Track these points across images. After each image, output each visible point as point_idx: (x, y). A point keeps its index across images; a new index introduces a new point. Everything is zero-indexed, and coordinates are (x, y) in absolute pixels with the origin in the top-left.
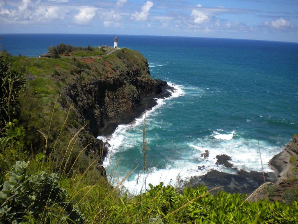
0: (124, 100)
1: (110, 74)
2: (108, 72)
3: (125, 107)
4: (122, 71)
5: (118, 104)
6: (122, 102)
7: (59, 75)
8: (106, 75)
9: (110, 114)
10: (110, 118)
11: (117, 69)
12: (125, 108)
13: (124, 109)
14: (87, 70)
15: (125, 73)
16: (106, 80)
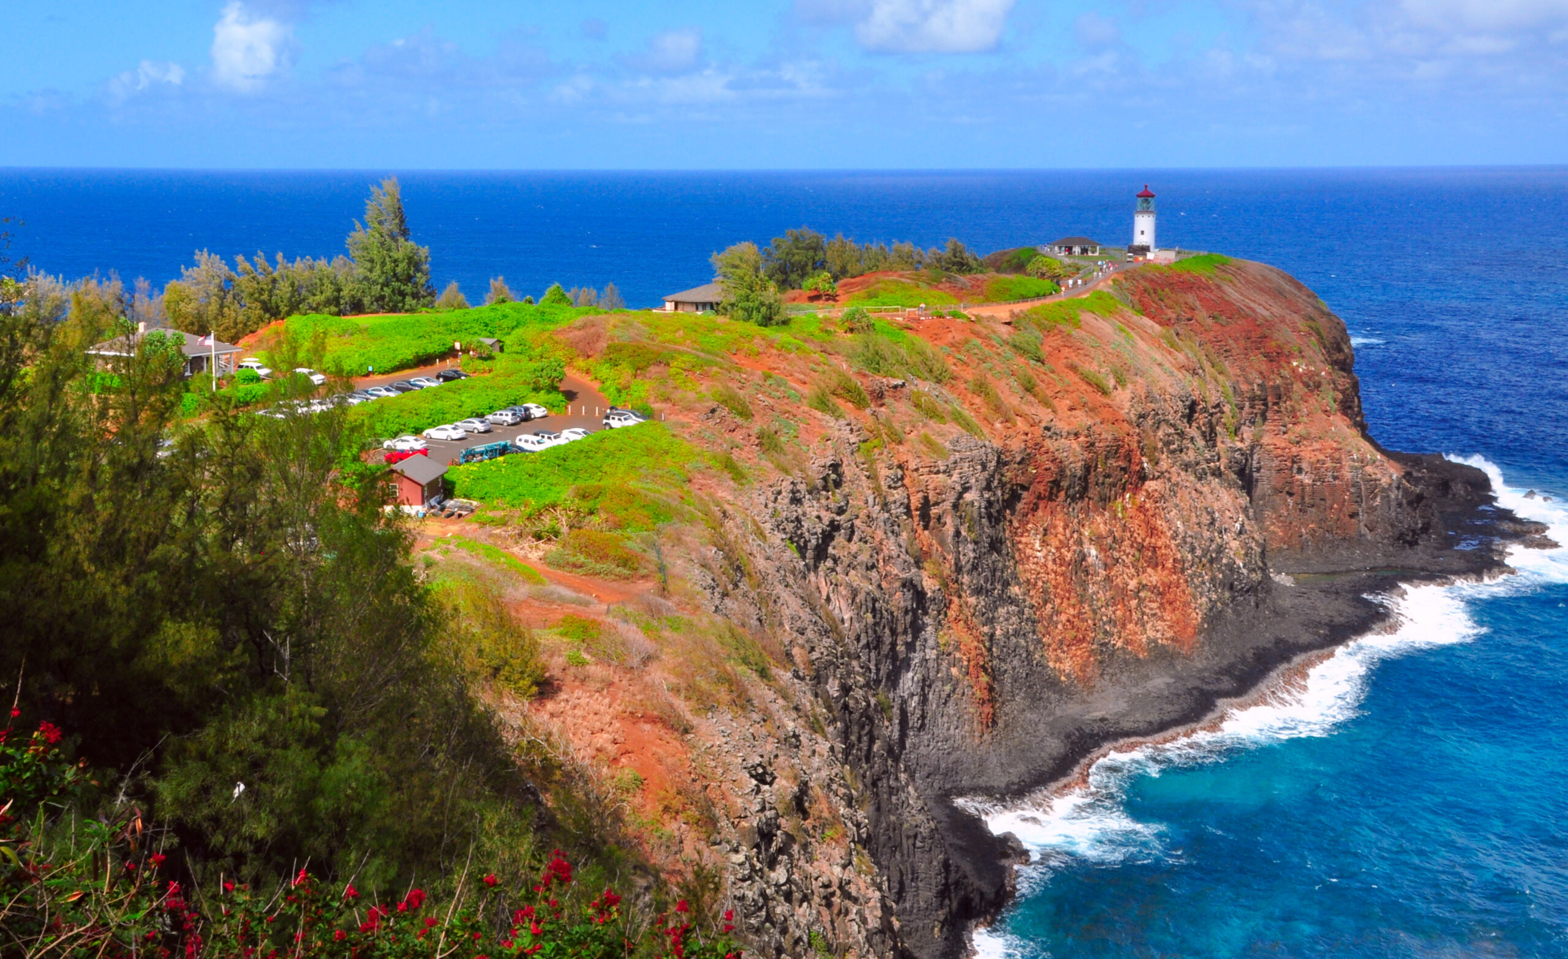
0: (1153, 577)
1: (1071, 409)
2: (1055, 402)
3: (1162, 619)
4: (1149, 397)
5: (1113, 601)
6: (1142, 587)
7: (746, 414)
8: (1044, 415)
9: (1058, 660)
10: (1053, 684)
11: (1120, 382)
12: (1160, 625)
13: (1151, 633)
14: (926, 387)
15: (1173, 410)
16: (1038, 446)
